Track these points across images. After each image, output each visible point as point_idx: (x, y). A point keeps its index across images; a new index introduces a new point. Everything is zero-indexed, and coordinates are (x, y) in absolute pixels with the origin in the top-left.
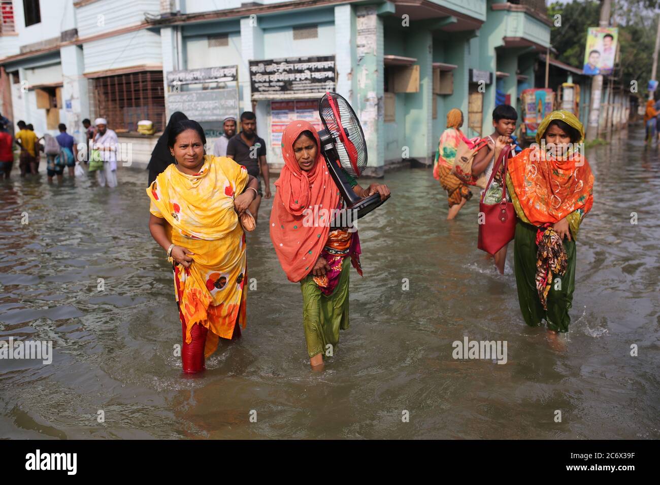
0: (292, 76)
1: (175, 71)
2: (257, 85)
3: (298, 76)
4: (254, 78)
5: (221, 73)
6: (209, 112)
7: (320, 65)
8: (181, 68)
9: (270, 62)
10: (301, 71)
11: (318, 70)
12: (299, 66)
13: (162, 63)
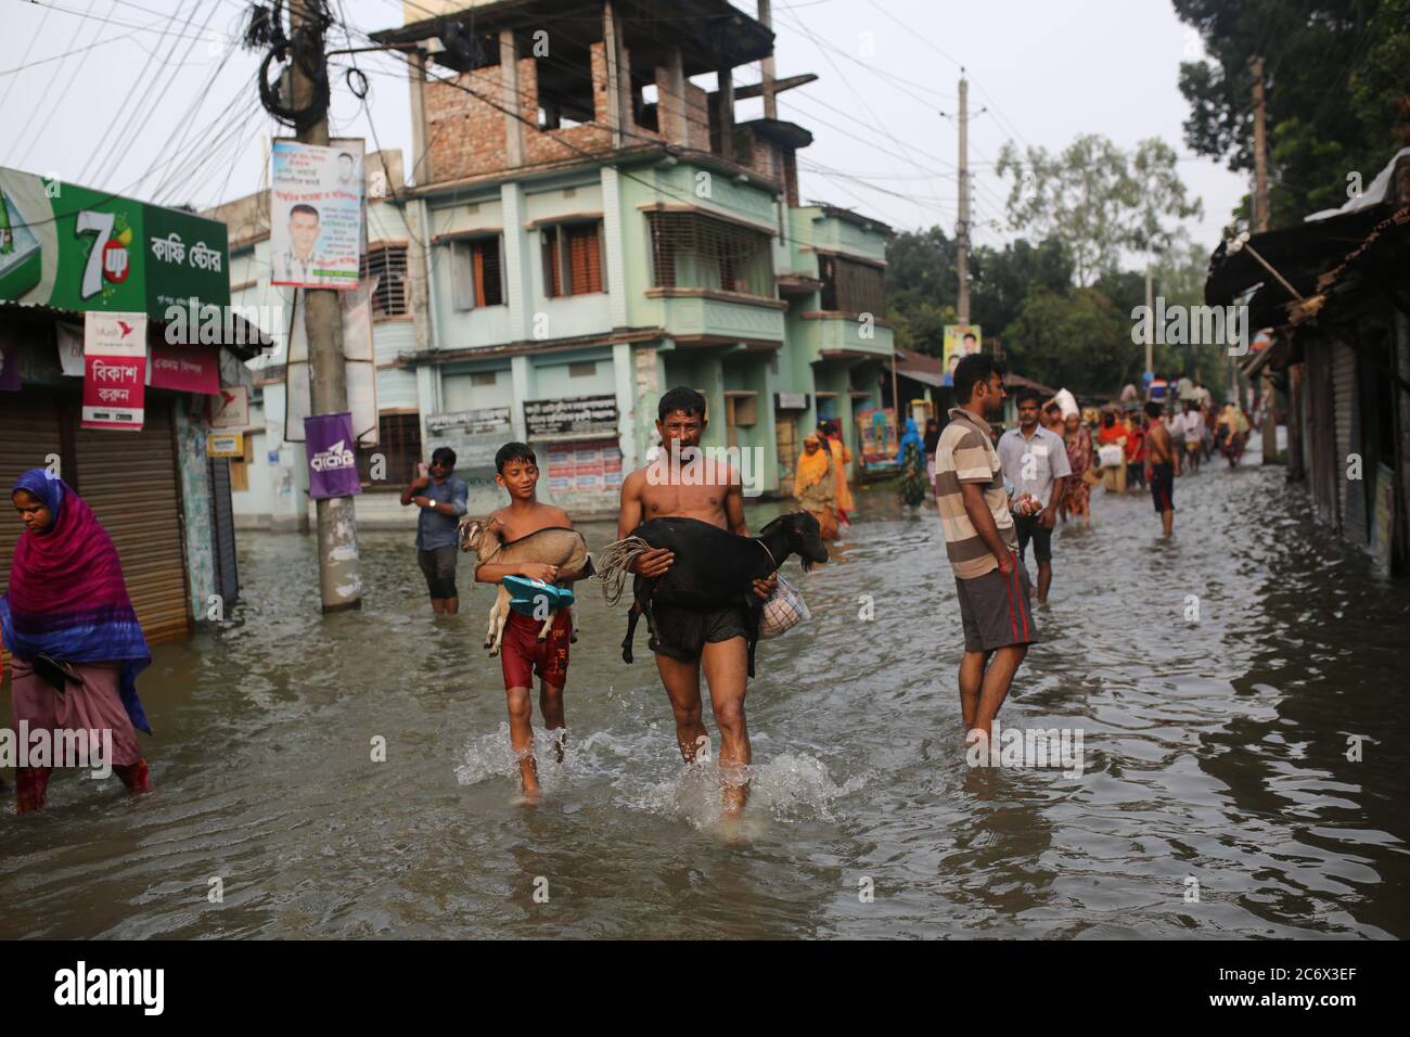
0: (570, 417)
1: (435, 414)
2: (532, 427)
3: (578, 416)
4: (529, 420)
5: (492, 415)
6: (477, 459)
7: (600, 404)
8: (441, 410)
9: (546, 403)
10: (580, 411)
11: (598, 409)
12: (577, 406)
13: (418, 405)
